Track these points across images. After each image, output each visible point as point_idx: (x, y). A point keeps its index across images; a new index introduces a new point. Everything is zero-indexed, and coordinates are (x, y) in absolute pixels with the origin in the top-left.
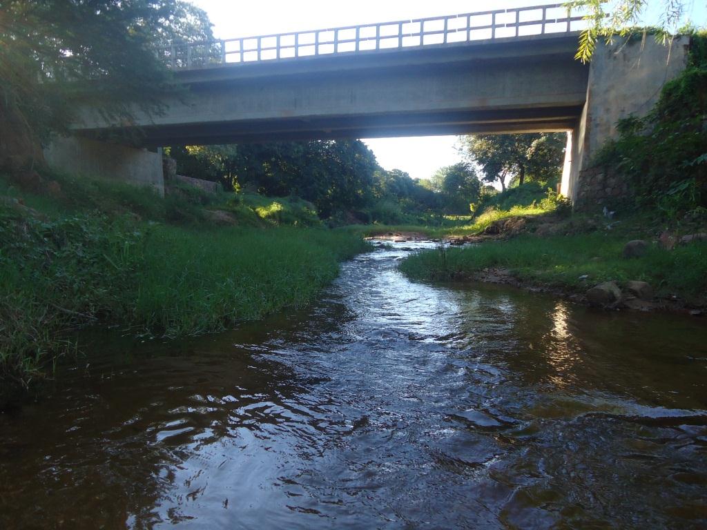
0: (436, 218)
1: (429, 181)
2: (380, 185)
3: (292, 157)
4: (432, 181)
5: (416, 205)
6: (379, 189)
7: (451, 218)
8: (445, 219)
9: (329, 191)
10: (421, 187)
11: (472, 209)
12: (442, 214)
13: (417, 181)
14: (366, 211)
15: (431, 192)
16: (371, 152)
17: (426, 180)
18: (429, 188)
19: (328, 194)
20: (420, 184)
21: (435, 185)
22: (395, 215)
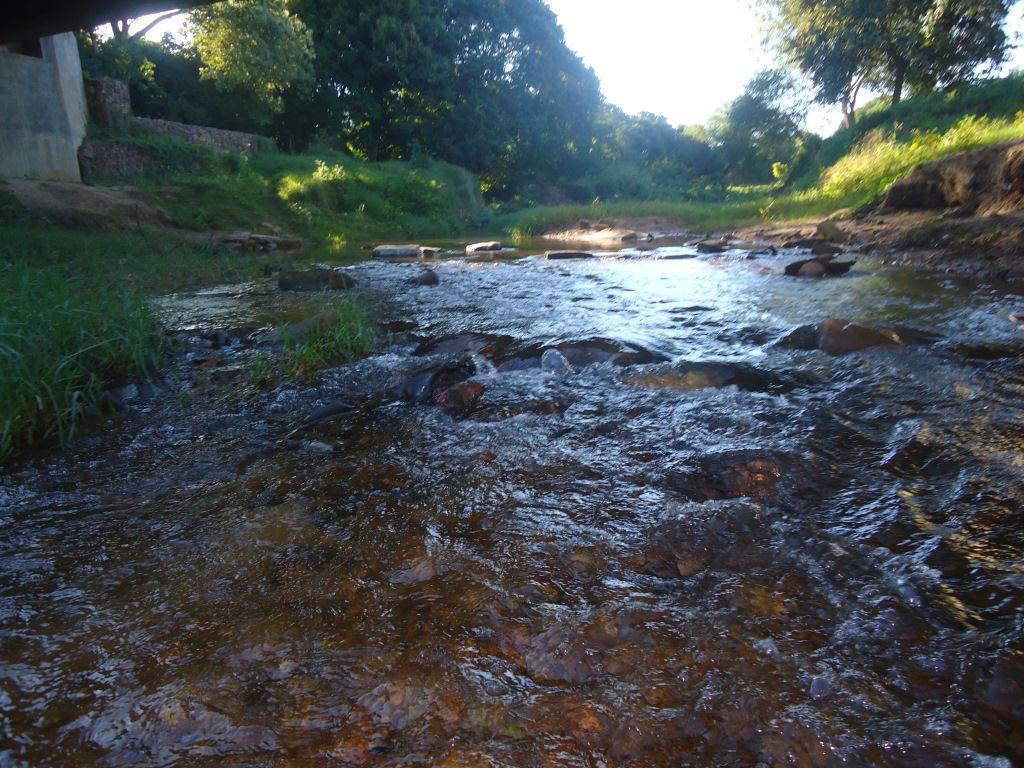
0: (715, 191)
1: (701, 128)
2: (614, 136)
3: (429, 80)
4: (707, 127)
5: (680, 171)
6: (613, 145)
7: (739, 189)
8: (730, 192)
9: (509, 147)
10: (688, 138)
11: (776, 173)
12: (724, 185)
13: (681, 129)
14: (584, 182)
15: (704, 146)
16: (592, 70)
17: (696, 126)
18: (701, 138)
19: (505, 152)
20: (686, 132)
21: (713, 132)
22: (639, 187)
